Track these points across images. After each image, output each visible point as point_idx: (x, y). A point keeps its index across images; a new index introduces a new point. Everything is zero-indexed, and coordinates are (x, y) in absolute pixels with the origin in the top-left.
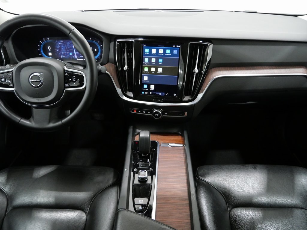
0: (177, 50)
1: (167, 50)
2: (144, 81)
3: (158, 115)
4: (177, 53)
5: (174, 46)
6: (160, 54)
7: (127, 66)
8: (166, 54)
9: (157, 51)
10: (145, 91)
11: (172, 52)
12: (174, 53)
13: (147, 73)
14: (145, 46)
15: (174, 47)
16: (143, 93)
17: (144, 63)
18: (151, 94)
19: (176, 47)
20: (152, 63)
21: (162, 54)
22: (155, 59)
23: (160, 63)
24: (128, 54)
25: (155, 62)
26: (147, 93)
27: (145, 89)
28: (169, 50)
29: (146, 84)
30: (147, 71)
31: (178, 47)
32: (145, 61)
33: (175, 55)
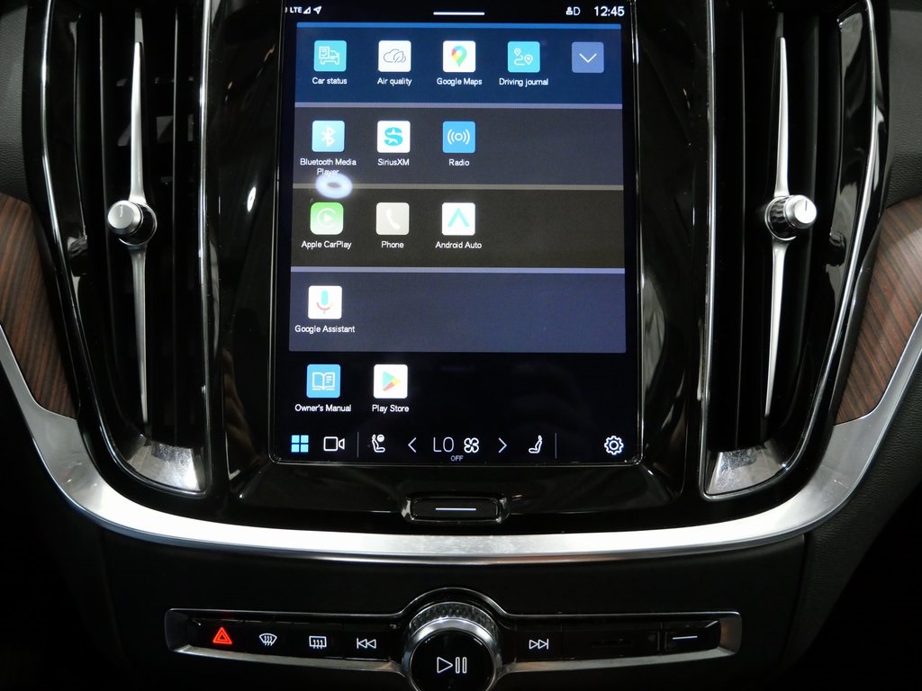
0: (600, 46)
1: (511, 45)
2: (311, 330)
3: (461, 665)
4: (600, 69)
5: (569, 12)
6: (452, 83)
7: (142, 201)
8: (504, 82)
9: (428, 58)
10: (318, 425)
11: (555, 58)
12: (576, 68)
13: (337, 257)
14: (313, 17)
15: (572, 19)
16: (300, 444)
17: (304, 162)
18: (377, 449)
19: (588, 16)
20: (381, 162)
21: (468, 82)
22: (404, 127)
23: (458, 156)
24: (162, 122)
25: (405, 147)
26: (341, 444)
27: (324, 401)
28: (535, 46)
29: (324, 358)
30: (332, 238)
31: (612, 19)
32: (316, 148)
33: (587, 86)
